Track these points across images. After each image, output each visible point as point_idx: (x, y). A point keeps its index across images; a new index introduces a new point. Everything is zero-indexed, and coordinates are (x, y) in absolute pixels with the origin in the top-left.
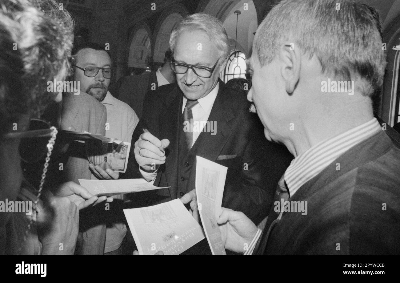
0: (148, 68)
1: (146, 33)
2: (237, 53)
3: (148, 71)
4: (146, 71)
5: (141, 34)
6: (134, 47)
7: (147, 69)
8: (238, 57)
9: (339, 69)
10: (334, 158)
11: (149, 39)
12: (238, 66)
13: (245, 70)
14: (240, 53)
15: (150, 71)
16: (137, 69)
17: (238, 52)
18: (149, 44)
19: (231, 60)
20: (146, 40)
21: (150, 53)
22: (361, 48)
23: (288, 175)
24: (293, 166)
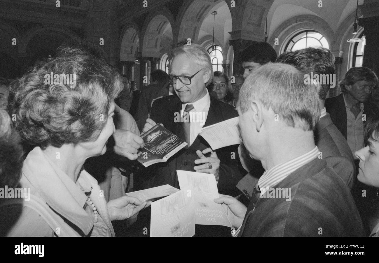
0: (137, 60)
1: (135, 31)
2: (215, 47)
3: (137, 63)
4: (136, 63)
5: (131, 32)
6: (125, 44)
7: (137, 62)
8: (215, 50)
9: (285, 116)
10: (286, 175)
11: (137, 36)
12: (215, 57)
13: (222, 61)
14: (217, 46)
15: (139, 63)
16: (128, 62)
17: (216, 45)
18: (138, 40)
19: (210, 52)
20: (135, 37)
21: (139, 48)
22: (298, 101)
23: (261, 182)
24: (264, 176)
